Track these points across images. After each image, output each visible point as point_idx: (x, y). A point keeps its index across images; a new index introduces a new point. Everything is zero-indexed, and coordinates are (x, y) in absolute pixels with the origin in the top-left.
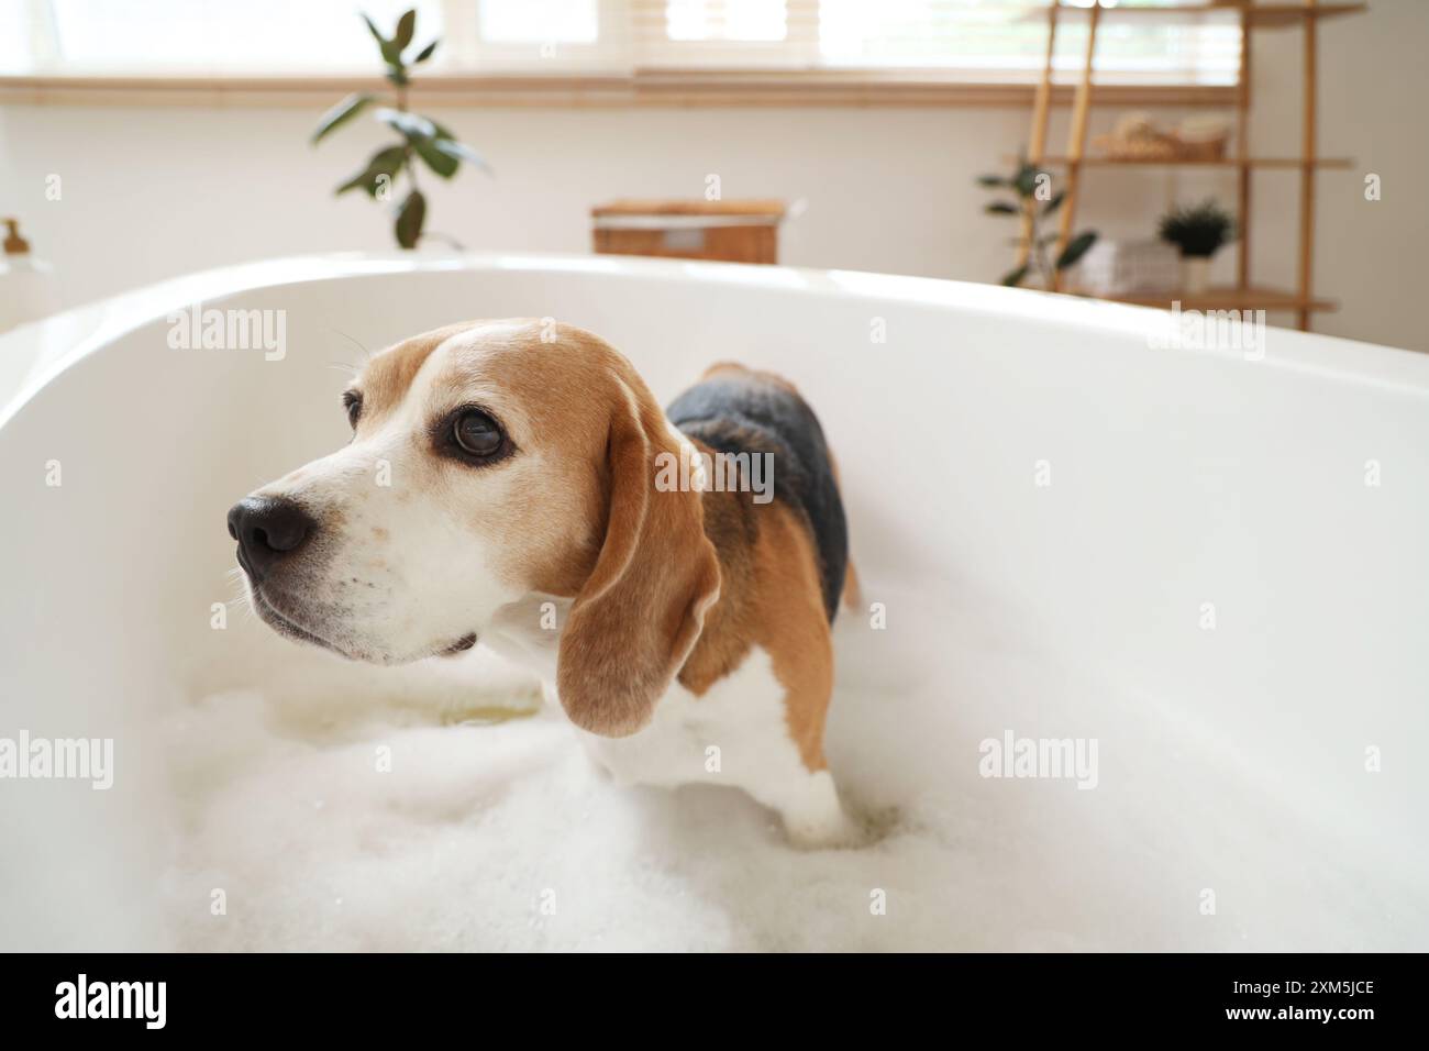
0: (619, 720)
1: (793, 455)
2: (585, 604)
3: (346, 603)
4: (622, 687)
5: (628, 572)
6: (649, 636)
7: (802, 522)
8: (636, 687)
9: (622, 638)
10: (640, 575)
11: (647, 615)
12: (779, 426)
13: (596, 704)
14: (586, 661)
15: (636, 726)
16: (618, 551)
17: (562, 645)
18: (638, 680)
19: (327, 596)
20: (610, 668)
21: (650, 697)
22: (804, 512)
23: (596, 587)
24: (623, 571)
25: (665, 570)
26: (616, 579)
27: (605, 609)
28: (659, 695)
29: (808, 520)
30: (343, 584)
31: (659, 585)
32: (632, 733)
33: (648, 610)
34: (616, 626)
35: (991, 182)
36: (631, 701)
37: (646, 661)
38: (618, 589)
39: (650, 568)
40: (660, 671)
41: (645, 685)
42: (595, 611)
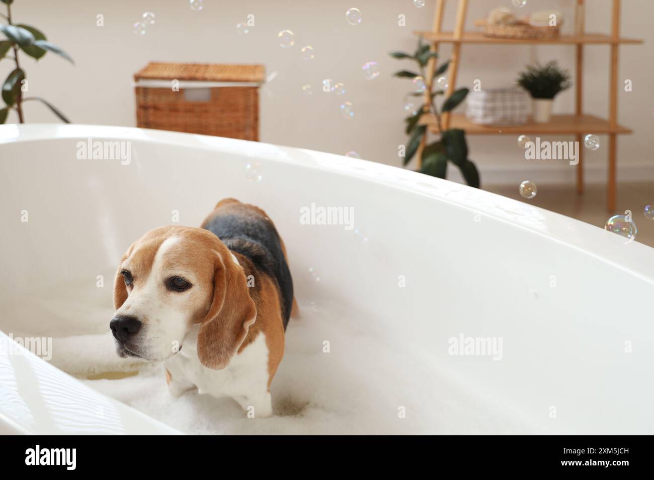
0: (218, 364)
1: (270, 254)
2: (206, 323)
3: (151, 345)
4: (219, 352)
5: (221, 312)
6: (227, 334)
7: (275, 284)
8: (224, 352)
9: (219, 335)
10: (224, 313)
11: (227, 326)
12: (262, 240)
13: (210, 358)
14: (207, 343)
15: (224, 366)
16: (217, 305)
17: (199, 338)
18: (225, 350)
19: (146, 344)
20: (215, 345)
21: (229, 355)
22: (276, 279)
23: (210, 317)
24: (219, 312)
25: (233, 311)
26: (217, 314)
27: (213, 325)
28: (232, 355)
29: (277, 282)
30: (151, 339)
31: (232, 316)
32: (223, 368)
33: (228, 324)
34: (216, 331)
35: (400, 56)
36: (222, 357)
37: (226, 343)
38: (218, 318)
39: (228, 311)
40: (232, 346)
41: (227, 351)
42: (209, 326)
